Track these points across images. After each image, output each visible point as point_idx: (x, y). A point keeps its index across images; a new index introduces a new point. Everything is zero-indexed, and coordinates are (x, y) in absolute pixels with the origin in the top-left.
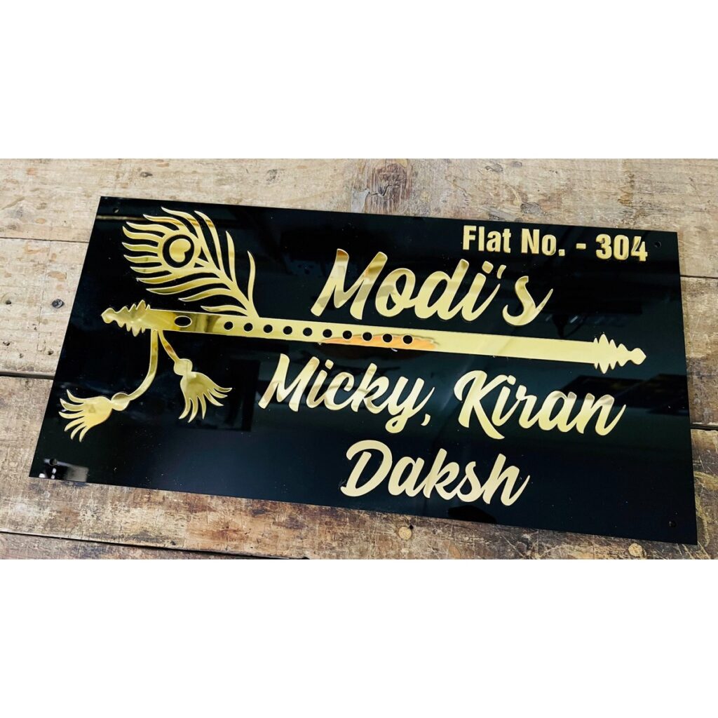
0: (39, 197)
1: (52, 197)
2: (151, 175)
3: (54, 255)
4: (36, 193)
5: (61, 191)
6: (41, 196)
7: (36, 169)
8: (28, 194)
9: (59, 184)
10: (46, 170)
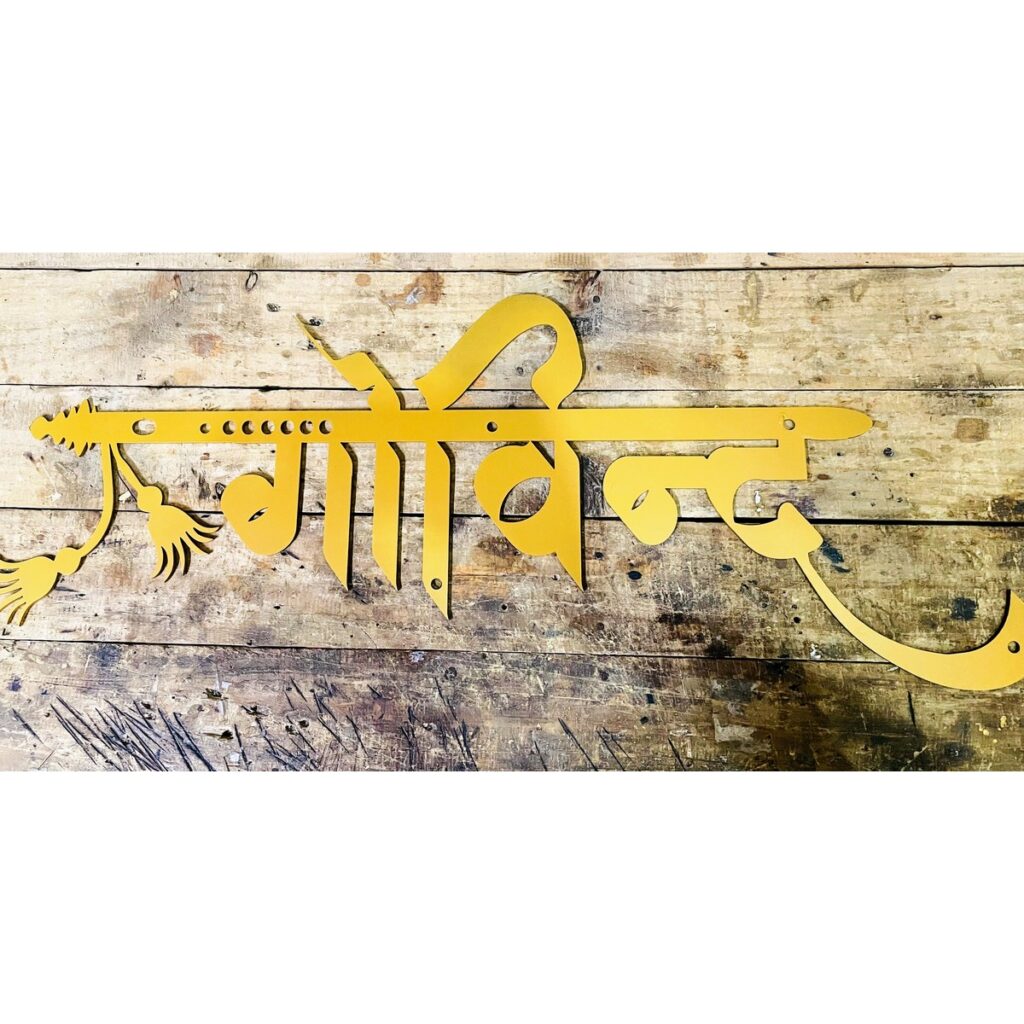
0: (834, 347)
1: (847, 346)
2: (941, 317)
3: (868, 405)
4: (830, 343)
5: (855, 340)
6: (836, 345)
7: (819, 317)
8: (820, 344)
9: (850, 331)
10: (830, 318)
